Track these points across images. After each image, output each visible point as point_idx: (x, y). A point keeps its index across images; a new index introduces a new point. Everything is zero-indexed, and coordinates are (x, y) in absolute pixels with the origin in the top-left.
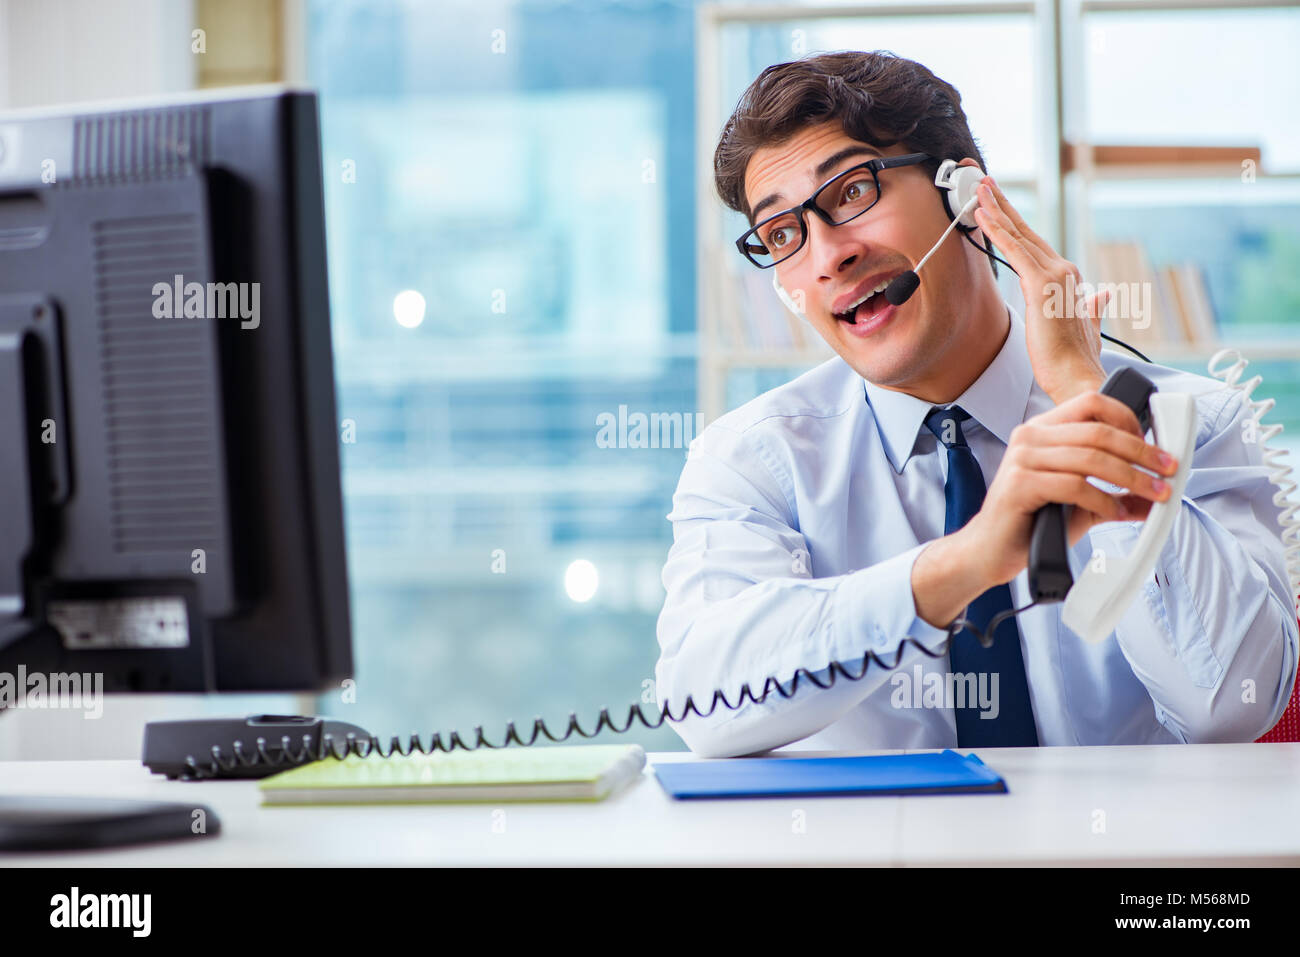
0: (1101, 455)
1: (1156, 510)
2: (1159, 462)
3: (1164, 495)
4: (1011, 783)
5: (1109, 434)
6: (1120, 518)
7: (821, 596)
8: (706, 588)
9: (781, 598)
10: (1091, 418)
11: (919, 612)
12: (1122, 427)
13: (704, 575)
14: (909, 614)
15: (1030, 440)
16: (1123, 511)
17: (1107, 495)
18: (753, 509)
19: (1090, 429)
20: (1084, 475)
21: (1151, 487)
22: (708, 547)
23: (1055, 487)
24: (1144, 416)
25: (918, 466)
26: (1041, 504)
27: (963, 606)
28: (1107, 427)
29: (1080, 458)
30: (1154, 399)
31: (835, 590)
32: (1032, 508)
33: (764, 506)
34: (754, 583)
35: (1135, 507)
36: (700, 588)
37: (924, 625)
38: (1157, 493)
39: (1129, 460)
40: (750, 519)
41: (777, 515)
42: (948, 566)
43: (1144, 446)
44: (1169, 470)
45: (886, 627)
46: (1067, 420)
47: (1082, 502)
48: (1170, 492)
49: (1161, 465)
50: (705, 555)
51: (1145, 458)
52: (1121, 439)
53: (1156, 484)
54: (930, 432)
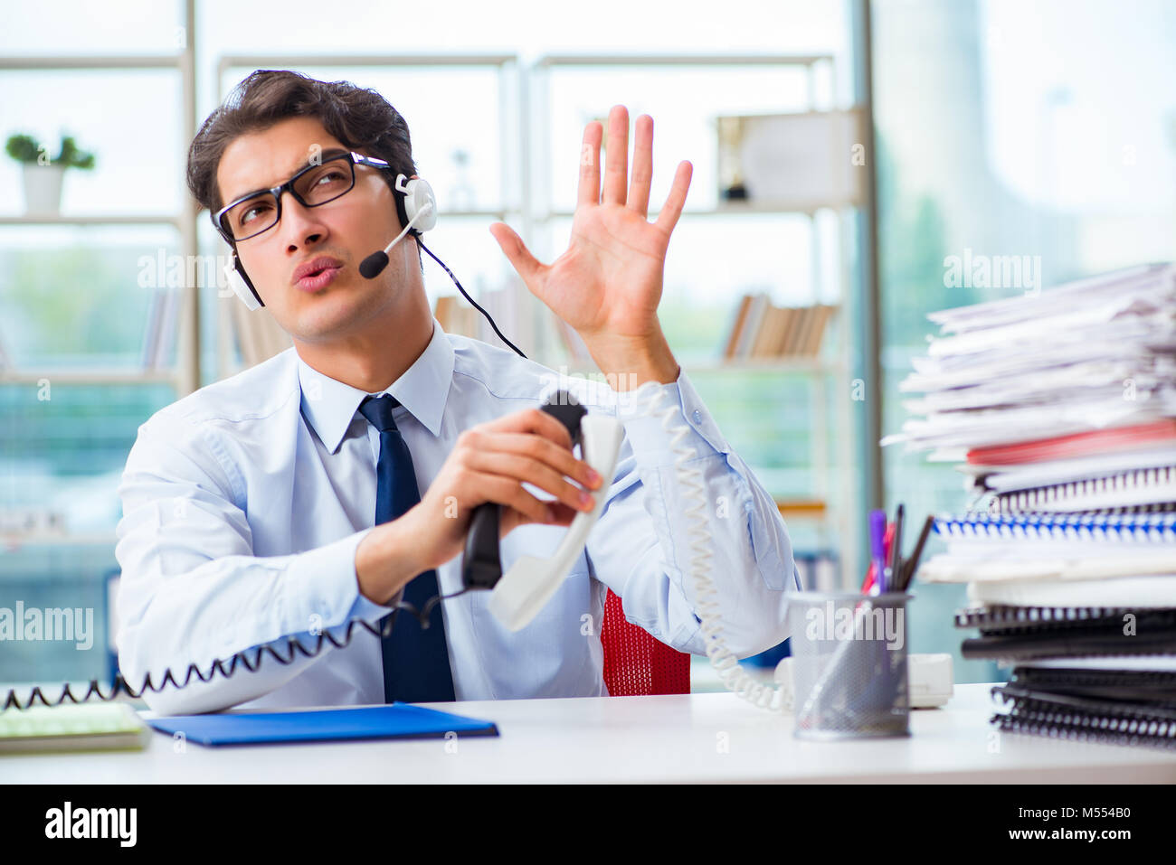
0: (538, 465)
1: (580, 519)
2: (587, 477)
3: (588, 506)
4: (502, 729)
5: (547, 447)
6: (546, 522)
7: (273, 574)
8: (162, 562)
9: (238, 574)
10: (530, 431)
11: (361, 590)
12: (557, 442)
13: (158, 551)
14: (353, 592)
15: (475, 443)
16: (550, 516)
17: (538, 501)
18: (199, 486)
19: (528, 442)
20: (520, 480)
21: (578, 499)
22: (162, 524)
23: (492, 489)
24: (576, 433)
25: (352, 449)
26: (479, 501)
27: (401, 585)
28: (546, 442)
29: (519, 466)
30: (585, 421)
31: (285, 570)
32: (471, 504)
33: (208, 483)
34: (211, 559)
35: (561, 513)
36: (156, 563)
37: (365, 601)
38: (582, 504)
39: (561, 473)
40: (197, 497)
41: (219, 492)
42: (388, 549)
43: (574, 461)
44: (595, 485)
45: (331, 602)
46: (509, 430)
47: (517, 504)
48: (594, 504)
49: (589, 481)
50: (159, 531)
51: (576, 472)
52: (555, 454)
53: (583, 496)
54: (364, 417)
